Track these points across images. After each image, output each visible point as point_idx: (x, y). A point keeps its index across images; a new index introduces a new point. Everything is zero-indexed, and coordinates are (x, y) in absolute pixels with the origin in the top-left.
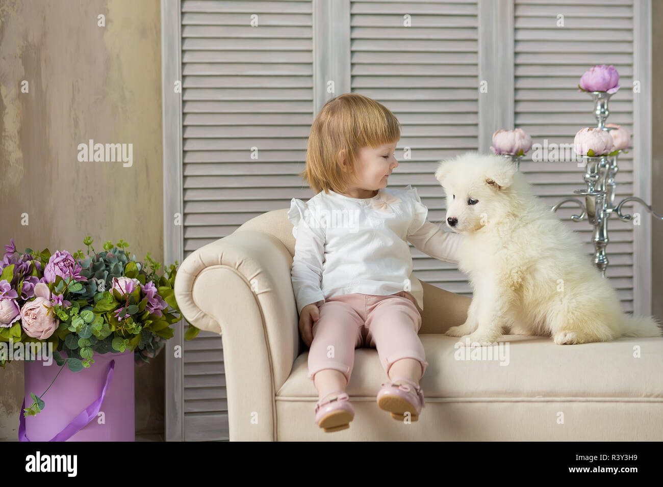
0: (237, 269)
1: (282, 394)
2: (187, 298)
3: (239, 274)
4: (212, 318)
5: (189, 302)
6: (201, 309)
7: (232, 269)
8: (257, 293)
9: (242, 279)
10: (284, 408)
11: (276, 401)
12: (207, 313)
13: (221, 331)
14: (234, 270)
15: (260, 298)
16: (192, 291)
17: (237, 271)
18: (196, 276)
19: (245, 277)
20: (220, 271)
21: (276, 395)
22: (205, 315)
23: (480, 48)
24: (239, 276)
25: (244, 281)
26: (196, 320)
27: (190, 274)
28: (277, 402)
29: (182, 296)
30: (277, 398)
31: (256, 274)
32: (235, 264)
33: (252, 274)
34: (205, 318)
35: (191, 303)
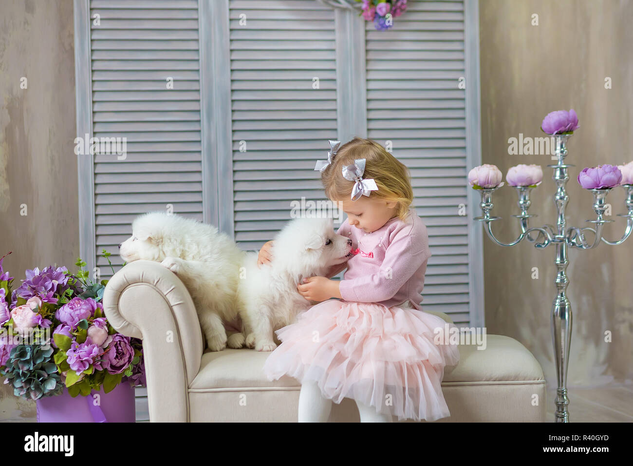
0: (155, 286)
1: (192, 387)
2: (114, 311)
3: (157, 289)
4: (135, 326)
5: (116, 314)
6: (126, 318)
7: (151, 285)
8: (172, 305)
9: (160, 294)
10: (195, 398)
11: (188, 393)
12: (131, 322)
13: (142, 337)
14: (153, 286)
15: (175, 309)
16: (118, 305)
17: (154, 287)
18: (122, 292)
19: (162, 292)
20: (142, 288)
21: (188, 388)
22: (129, 324)
23: (338, 96)
24: (157, 291)
25: (161, 295)
26: (123, 328)
27: (117, 290)
28: (190, 394)
29: (110, 309)
30: (190, 390)
31: (171, 289)
32: (154, 282)
33: (168, 290)
34: (129, 327)
35: (118, 314)
